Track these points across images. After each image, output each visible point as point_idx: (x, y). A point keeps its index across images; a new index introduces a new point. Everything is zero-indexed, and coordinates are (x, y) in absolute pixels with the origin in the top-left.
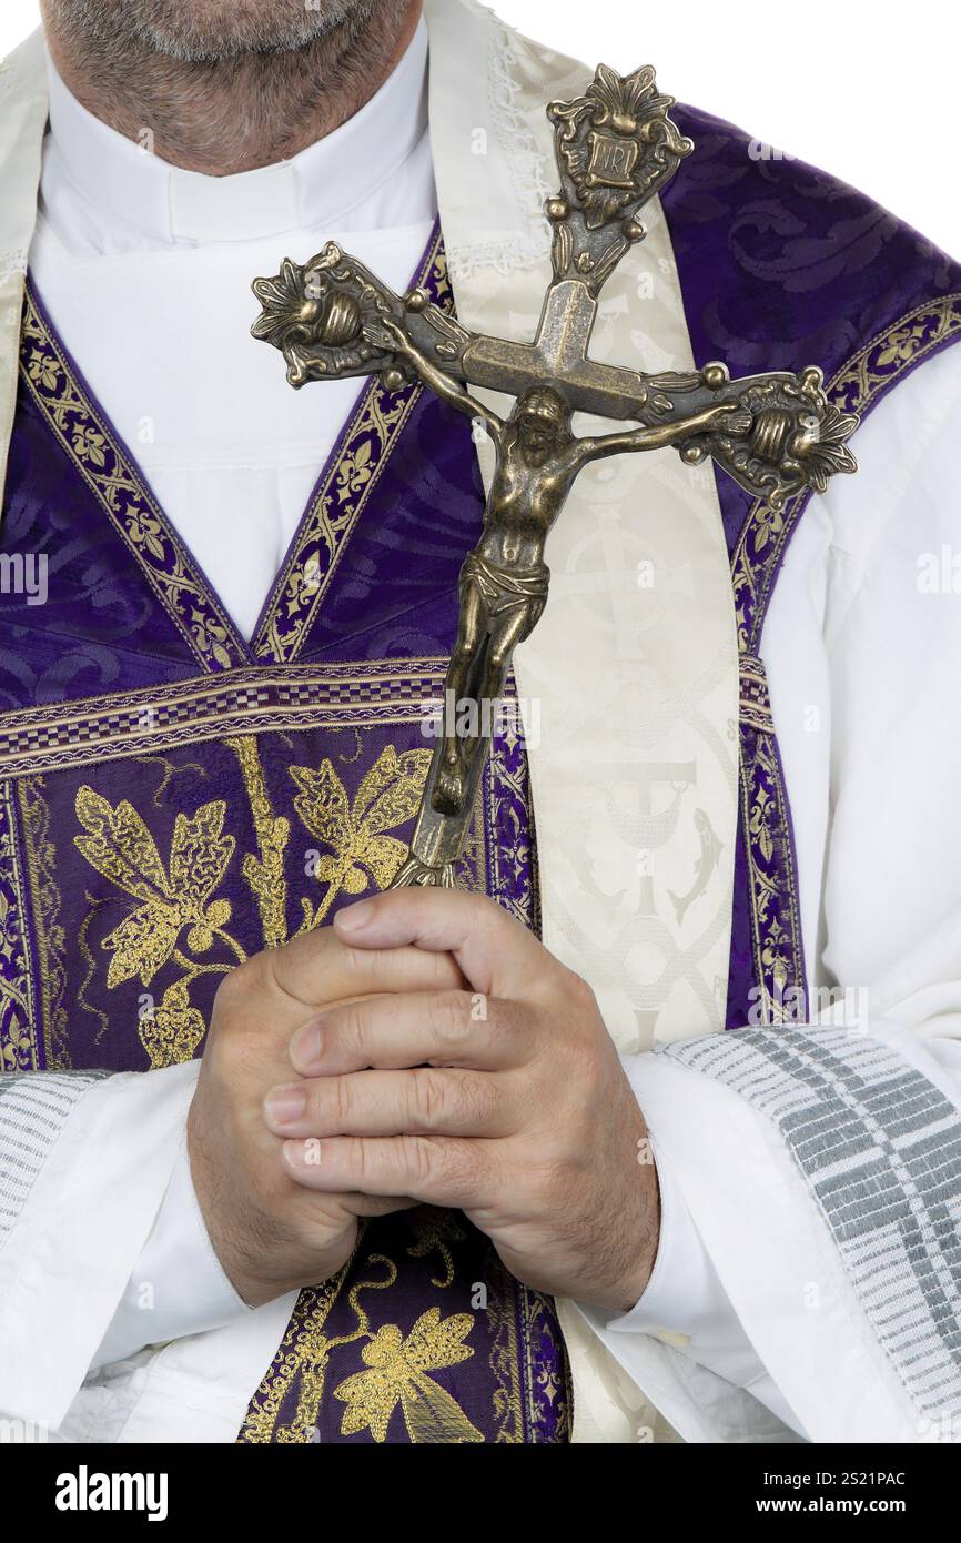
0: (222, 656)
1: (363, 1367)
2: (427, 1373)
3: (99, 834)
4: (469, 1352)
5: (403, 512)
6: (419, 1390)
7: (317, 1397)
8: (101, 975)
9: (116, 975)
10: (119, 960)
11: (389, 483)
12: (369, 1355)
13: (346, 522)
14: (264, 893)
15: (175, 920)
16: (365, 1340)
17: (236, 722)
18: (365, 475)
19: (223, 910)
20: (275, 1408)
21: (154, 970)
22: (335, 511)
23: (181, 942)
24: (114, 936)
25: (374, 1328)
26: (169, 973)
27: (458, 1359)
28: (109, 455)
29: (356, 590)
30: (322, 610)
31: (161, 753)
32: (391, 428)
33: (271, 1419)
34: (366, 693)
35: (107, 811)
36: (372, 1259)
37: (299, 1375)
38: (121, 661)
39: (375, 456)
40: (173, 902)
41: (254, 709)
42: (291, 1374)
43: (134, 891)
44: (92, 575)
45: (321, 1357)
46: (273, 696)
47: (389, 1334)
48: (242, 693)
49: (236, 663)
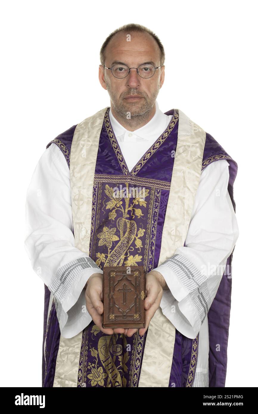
0: (126, 173)
1: (128, 260)
2: (135, 262)
3: (107, 190)
4: (141, 260)
5: (152, 163)
6: (134, 264)
7: (122, 263)
8: (105, 207)
9: (107, 208)
10: (108, 206)
11: (151, 159)
12: (129, 258)
13: (145, 162)
14: (126, 202)
15: (116, 203)
16: (129, 257)
17: (127, 181)
18: (149, 157)
19: (121, 203)
20: (117, 263)
21: (112, 208)
22: (144, 160)
23: (116, 205)
24: (108, 203)
25: (130, 255)
26: (114, 208)
27: (139, 261)
28: (117, 147)
29: (144, 170)
30: (139, 171)
31: (117, 183)
32: (153, 152)
33: (116, 264)
34: (142, 181)
35: (109, 188)
36: (131, 247)
37: (120, 260)
38: (114, 171)
39: (150, 155)
40: (115, 201)
41: (129, 180)
42: (120, 259)
43: (111, 198)
44: (113, 161)
45: (124, 258)
46: (131, 179)
47: (132, 256)
48: (128, 178)
49: (128, 175)
